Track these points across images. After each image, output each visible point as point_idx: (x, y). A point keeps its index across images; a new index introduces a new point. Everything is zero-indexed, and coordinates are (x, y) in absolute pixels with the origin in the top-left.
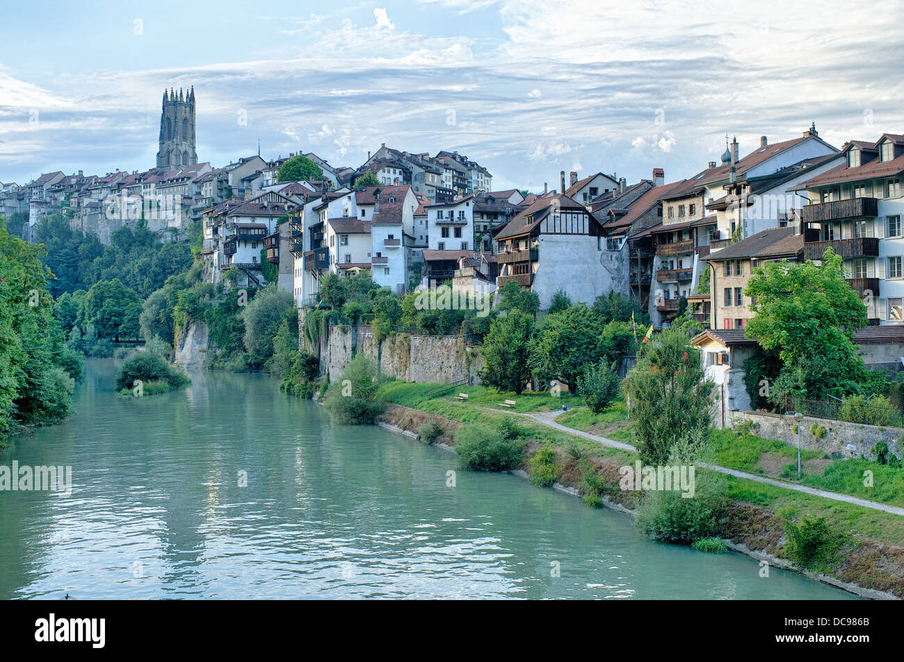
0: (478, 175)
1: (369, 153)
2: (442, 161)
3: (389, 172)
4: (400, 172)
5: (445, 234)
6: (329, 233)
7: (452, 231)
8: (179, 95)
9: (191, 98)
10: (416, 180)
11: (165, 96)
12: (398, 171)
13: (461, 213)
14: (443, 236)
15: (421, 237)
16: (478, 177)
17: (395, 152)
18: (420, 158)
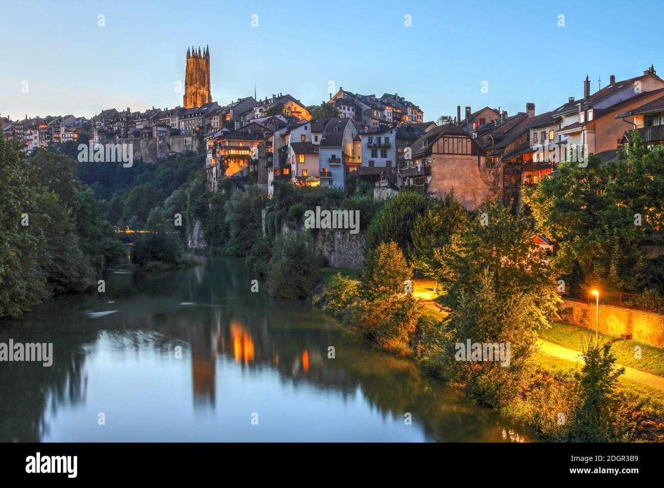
0: (412, 111)
1: (331, 94)
2: (385, 101)
3: (344, 109)
4: (353, 109)
5: (374, 155)
6: (292, 153)
7: (379, 153)
8: (198, 52)
9: (207, 55)
10: (364, 115)
11: (189, 53)
12: (351, 108)
13: (387, 139)
14: (373, 156)
15: (359, 157)
16: (412, 113)
17: (349, 94)
18: (368, 98)
